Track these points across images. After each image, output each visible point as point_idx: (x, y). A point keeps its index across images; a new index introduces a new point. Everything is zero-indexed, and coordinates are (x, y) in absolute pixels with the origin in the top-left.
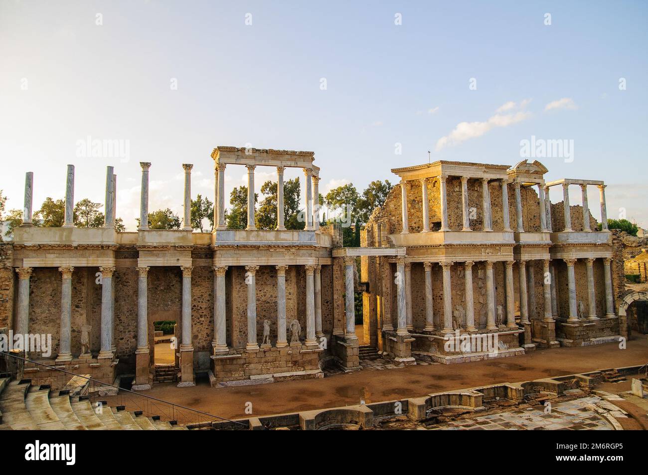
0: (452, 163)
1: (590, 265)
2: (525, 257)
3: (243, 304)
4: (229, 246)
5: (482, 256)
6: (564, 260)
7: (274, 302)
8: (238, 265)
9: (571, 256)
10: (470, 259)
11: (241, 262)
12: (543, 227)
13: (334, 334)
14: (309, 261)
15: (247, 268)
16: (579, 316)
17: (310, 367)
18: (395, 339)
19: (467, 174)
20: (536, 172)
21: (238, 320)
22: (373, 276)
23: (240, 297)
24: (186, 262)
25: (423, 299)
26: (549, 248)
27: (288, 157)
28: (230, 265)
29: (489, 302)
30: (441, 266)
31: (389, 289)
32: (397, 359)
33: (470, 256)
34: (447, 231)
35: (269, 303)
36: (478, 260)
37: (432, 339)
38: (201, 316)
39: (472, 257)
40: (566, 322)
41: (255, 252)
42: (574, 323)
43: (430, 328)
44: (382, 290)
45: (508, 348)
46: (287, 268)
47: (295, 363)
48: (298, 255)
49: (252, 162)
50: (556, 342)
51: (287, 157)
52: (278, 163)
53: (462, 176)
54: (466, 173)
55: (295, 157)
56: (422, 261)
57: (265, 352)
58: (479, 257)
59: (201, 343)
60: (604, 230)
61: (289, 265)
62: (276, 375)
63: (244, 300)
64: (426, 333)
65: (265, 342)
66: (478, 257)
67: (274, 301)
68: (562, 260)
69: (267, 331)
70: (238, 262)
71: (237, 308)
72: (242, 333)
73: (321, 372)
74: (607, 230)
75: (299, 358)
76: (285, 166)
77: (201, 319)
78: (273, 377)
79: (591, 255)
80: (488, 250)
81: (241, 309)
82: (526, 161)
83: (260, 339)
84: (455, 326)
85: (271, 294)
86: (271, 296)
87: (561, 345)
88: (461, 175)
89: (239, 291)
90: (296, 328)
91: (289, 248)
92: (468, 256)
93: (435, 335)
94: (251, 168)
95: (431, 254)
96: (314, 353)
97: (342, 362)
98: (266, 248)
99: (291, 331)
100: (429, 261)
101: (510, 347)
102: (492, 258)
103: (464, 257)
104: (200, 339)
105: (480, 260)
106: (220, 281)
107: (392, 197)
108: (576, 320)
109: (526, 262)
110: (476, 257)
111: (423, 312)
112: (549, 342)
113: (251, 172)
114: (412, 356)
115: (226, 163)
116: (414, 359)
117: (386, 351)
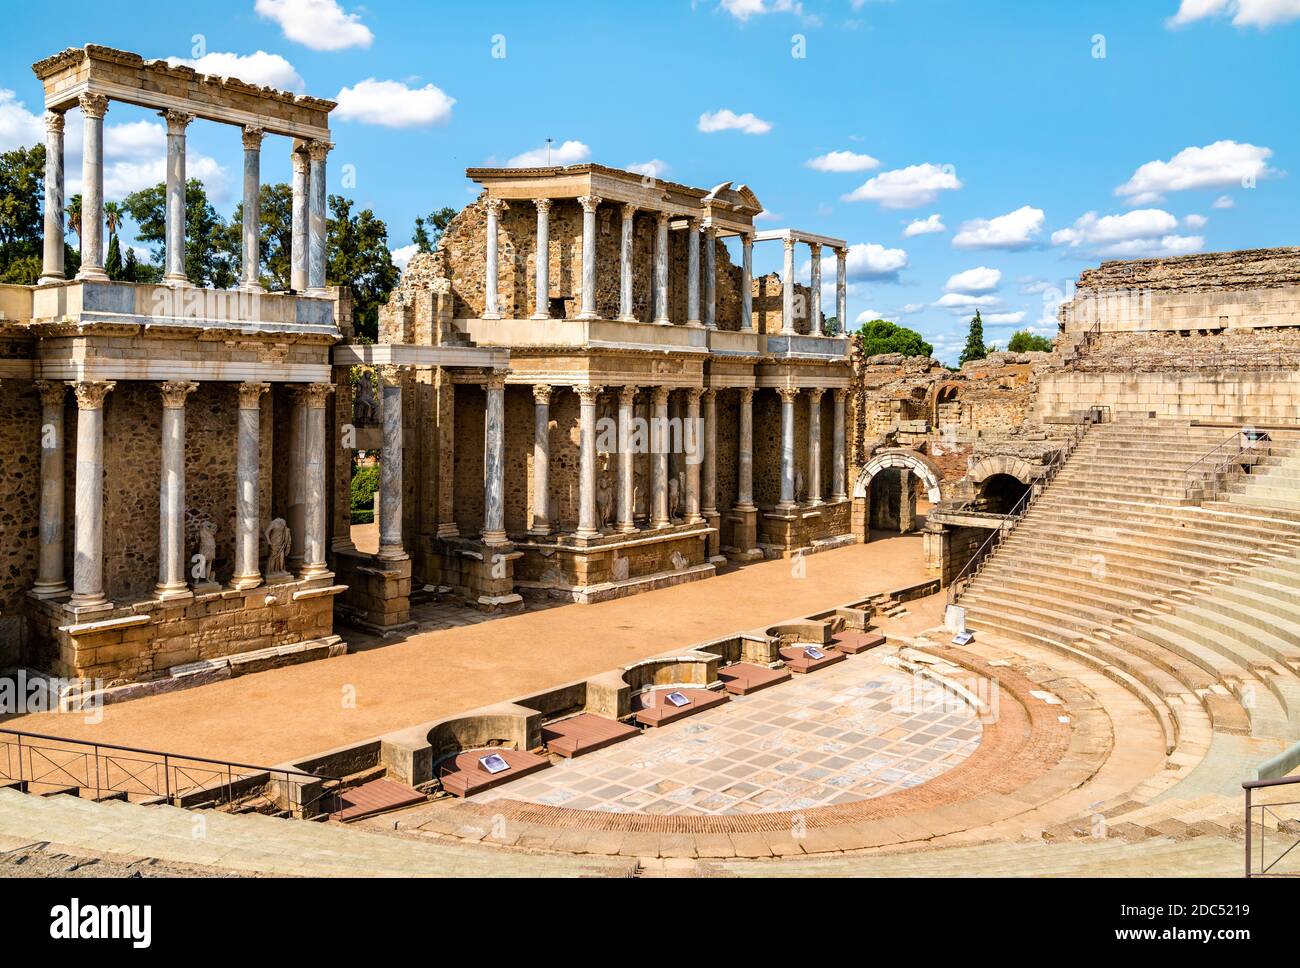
0: (611, 171)
1: (816, 402)
2: (719, 382)
3: (138, 482)
4: (121, 328)
5: (651, 375)
6: (778, 391)
7: (219, 476)
8: (143, 377)
9: (790, 383)
10: (630, 380)
11: (150, 369)
12: (746, 322)
13: (335, 551)
14: (317, 374)
15: (166, 388)
17: (313, 631)
18: (479, 555)
19: (634, 199)
20: (743, 211)
21: (125, 524)
22: (413, 413)
23: (129, 463)
25: (520, 466)
26: (755, 365)
27: (274, 106)
28: (122, 377)
29: (659, 472)
30: (577, 393)
31: (452, 443)
32: (482, 600)
34: (595, 321)
35: (206, 477)
36: (645, 384)
37: (549, 553)
40: (774, 511)
41: (188, 346)
42: (787, 512)
44: (437, 443)
45: (688, 566)
46: (267, 390)
47: (280, 625)
48: (293, 358)
49: (180, 105)
50: (758, 551)
51: (271, 107)
52: (249, 118)
53: (625, 203)
54: (633, 196)
55: (291, 109)
56: (531, 382)
58: (648, 378)
60: (841, 334)
61: (273, 383)
62: (233, 660)
63: (142, 471)
64: (535, 538)
65: (204, 579)
67: (218, 473)
69: (208, 548)
70: (144, 369)
71: (122, 492)
72: (135, 559)
73: (339, 642)
75: (291, 611)
76: (265, 129)
78: (229, 663)
79: (819, 383)
80: (662, 365)
81: (134, 494)
82: (729, 185)
85: (211, 455)
86: (213, 460)
87: (765, 554)
88: (624, 201)
89: (128, 449)
90: (279, 540)
91: (274, 340)
93: (553, 542)
94: (177, 120)
95: (552, 366)
97: (366, 613)
98: (218, 338)
99: (269, 546)
100: (548, 382)
101: (690, 564)
105: (649, 383)
107: (458, 234)
108: (791, 506)
109: (717, 391)
110: (643, 378)
111: (519, 494)
112: (744, 551)
113: (176, 130)
114: (516, 590)
115: (109, 98)
116: (517, 597)
117: (444, 583)
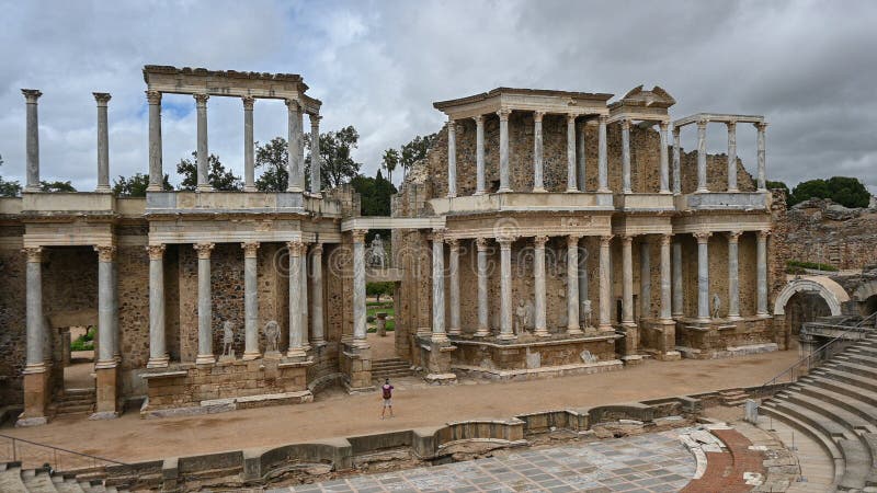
1: (734, 242)
2: (632, 230)
4: (166, 215)
5: (561, 228)
6: (694, 235)
7: (243, 297)
8: (183, 242)
9: (704, 229)
10: (542, 232)
12: (663, 186)
14: (293, 236)
16: (712, 314)
17: (293, 387)
18: (428, 348)
19: (542, 107)
20: (655, 106)
23: (190, 289)
24: (102, 239)
26: (671, 217)
27: (259, 82)
28: (171, 242)
29: (571, 295)
30: (498, 243)
32: (429, 376)
33: (542, 228)
34: (508, 193)
36: (555, 234)
37: (485, 348)
38: (136, 319)
39: (545, 230)
40: (694, 324)
41: (208, 224)
42: (702, 325)
43: (483, 332)
45: (597, 361)
46: (259, 247)
47: (270, 382)
48: (276, 228)
49: (202, 90)
50: (675, 352)
51: (257, 82)
52: (243, 92)
55: (271, 82)
56: (474, 237)
57: (224, 367)
58: (557, 230)
59: (136, 358)
60: (760, 190)
61: (262, 243)
62: (239, 400)
63: (196, 293)
64: (478, 338)
65: (227, 354)
66: (554, 230)
67: (242, 295)
68: (691, 234)
69: (228, 337)
70: (182, 238)
72: (192, 341)
73: (309, 394)
74: (765, 190)
75: (277, 375)
76: (254, 97)
77: (135, 323)
78: (235, 401)
79: (736, 227)
80: (571, 220)
82: (641, 87)
83: (218, 349)
84: (517, 329)
87: (684, 355)
88: (533, 110)
90: (273, 332)
91: (262, 218)
92: (539, 229)
93: (489, 341)
94: (202, 99)
95: (486, 226)
96: (299, 367)
98: (225, 218)
99: (266, 336)
100: (483, 236)
101: (601, 359)
102: (576, 231)
103: (533, 230)
104: (134, 352)
105: (558, 234)
106: (156, 266)
108: (707, 321)
109: (633, 237)
110: (552, 230)
112: (664, 353)
113: (201, 105)
114: (452, 371)
115: (160, 93)
116: (453, 376)
117: (419, 365)
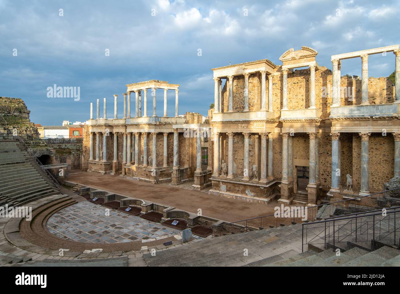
5: (238, 129)
20: (304, 57)
33: (229, 129)
39: (231, 130)
45: (254, 196)
47: (147, 175)
58: (237, 130)
66: (235, 130)
78: (139, 178)
90: (150, 160)
92: (228, 129)
102: (246, 130)
103: (226, 130)
105: (237, 131)
110: (234, 130)
116: (199, 187)
